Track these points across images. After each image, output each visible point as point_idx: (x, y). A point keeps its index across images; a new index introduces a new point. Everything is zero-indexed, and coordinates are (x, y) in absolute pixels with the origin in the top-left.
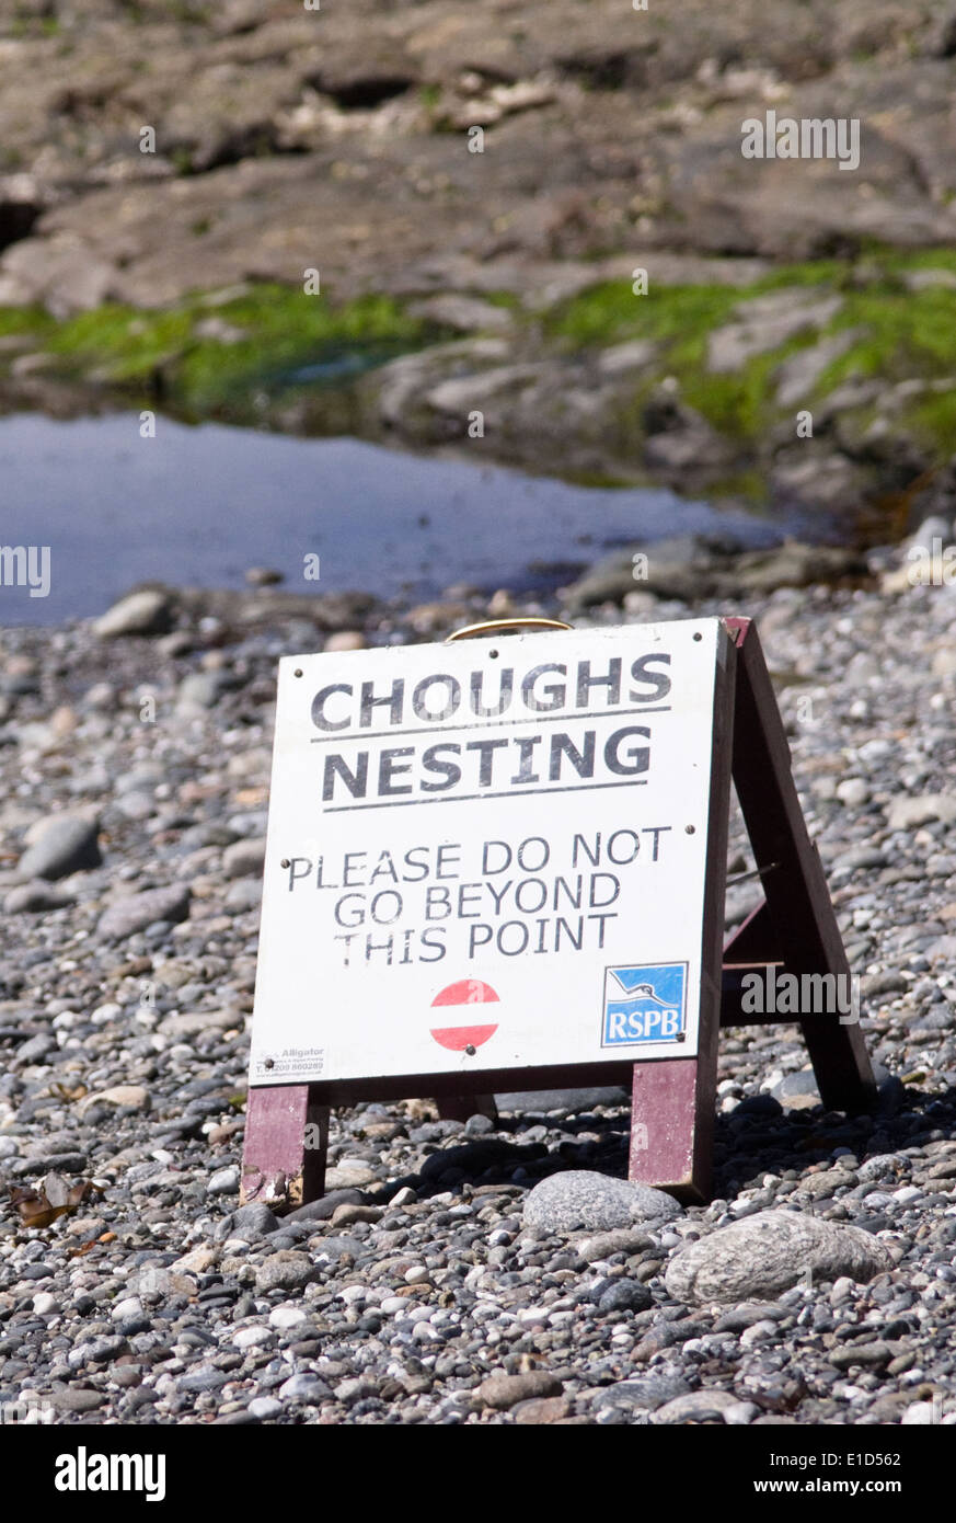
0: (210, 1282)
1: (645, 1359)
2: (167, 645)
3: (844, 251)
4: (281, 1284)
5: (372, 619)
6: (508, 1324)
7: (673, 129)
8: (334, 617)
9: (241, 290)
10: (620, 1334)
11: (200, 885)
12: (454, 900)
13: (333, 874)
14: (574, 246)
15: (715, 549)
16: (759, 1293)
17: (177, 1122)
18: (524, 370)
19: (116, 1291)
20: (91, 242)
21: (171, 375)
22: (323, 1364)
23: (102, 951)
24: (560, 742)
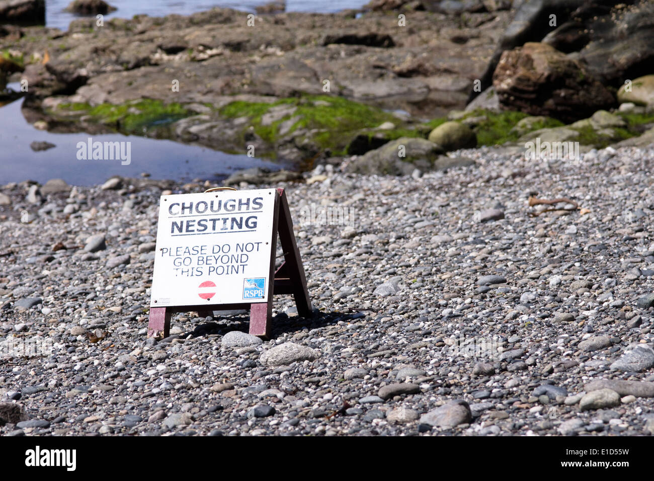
0: (140, 358)
1: (255, 380)
2: (120, 192)
3: (297, 95)
4: (159, 359)
5: (174, 187)
6: (219, 371)
7: (253, 62)
8: (164, 186)
9: (140, 100)
10: (249, 374)
11: (132, 255)
12: (205, 260)
13: (173, 252)
14: (227, 92)
15: (263, 171)
16: (284, 364)
17: (129, 316)
18: (214, 123)
19: (115, 360)
20: (101, 87)
21: (121, 122)
22: (171, 380)
23: (107, 271)
24: (234, 220)
